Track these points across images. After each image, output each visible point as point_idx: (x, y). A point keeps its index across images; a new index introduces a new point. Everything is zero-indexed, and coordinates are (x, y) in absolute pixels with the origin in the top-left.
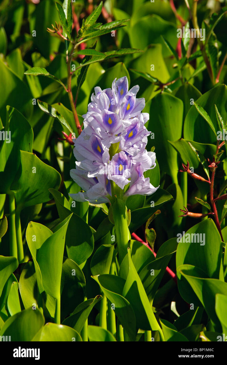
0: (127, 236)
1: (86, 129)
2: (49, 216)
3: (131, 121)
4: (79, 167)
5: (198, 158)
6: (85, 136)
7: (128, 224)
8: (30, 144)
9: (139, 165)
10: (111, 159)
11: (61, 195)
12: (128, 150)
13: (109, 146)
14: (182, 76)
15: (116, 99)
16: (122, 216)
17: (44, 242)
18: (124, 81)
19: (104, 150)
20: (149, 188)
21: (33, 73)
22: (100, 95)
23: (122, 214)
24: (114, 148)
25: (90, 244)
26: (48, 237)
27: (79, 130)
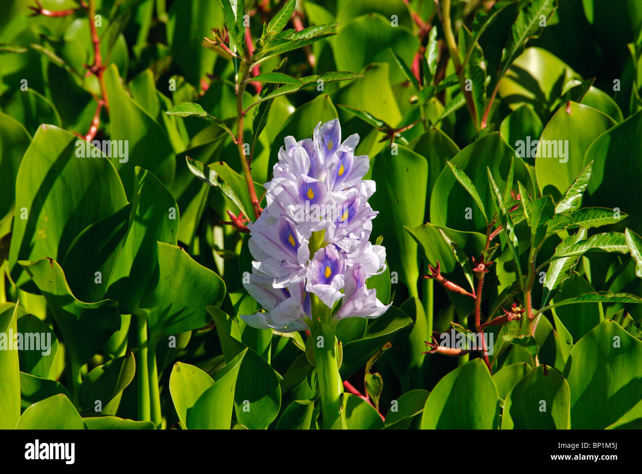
0: (338, 386)
1: (270, 206)
2: (200, 351)
3: (346, 194)
4: (258, 271)
5: (455, 255)
6: (268, 219)
7: (338, 365)
8: (173, 231)
9: (359, 268)
10: (311, 257)
11: (226, 316)
12: (339, 243)
13: (309, 236)
14: (425, 116)
15: (321, 156)
16: (330, 352)
17: (199, 396)
18: (334, 126)
19: (300, 241)
20: (375, 307)
21: (180, 112)
22: (294, 151)
23: (330, 350)
24: (317, 239)
25: (275, 400)
26: (207, 389)
27: (256, 208)
